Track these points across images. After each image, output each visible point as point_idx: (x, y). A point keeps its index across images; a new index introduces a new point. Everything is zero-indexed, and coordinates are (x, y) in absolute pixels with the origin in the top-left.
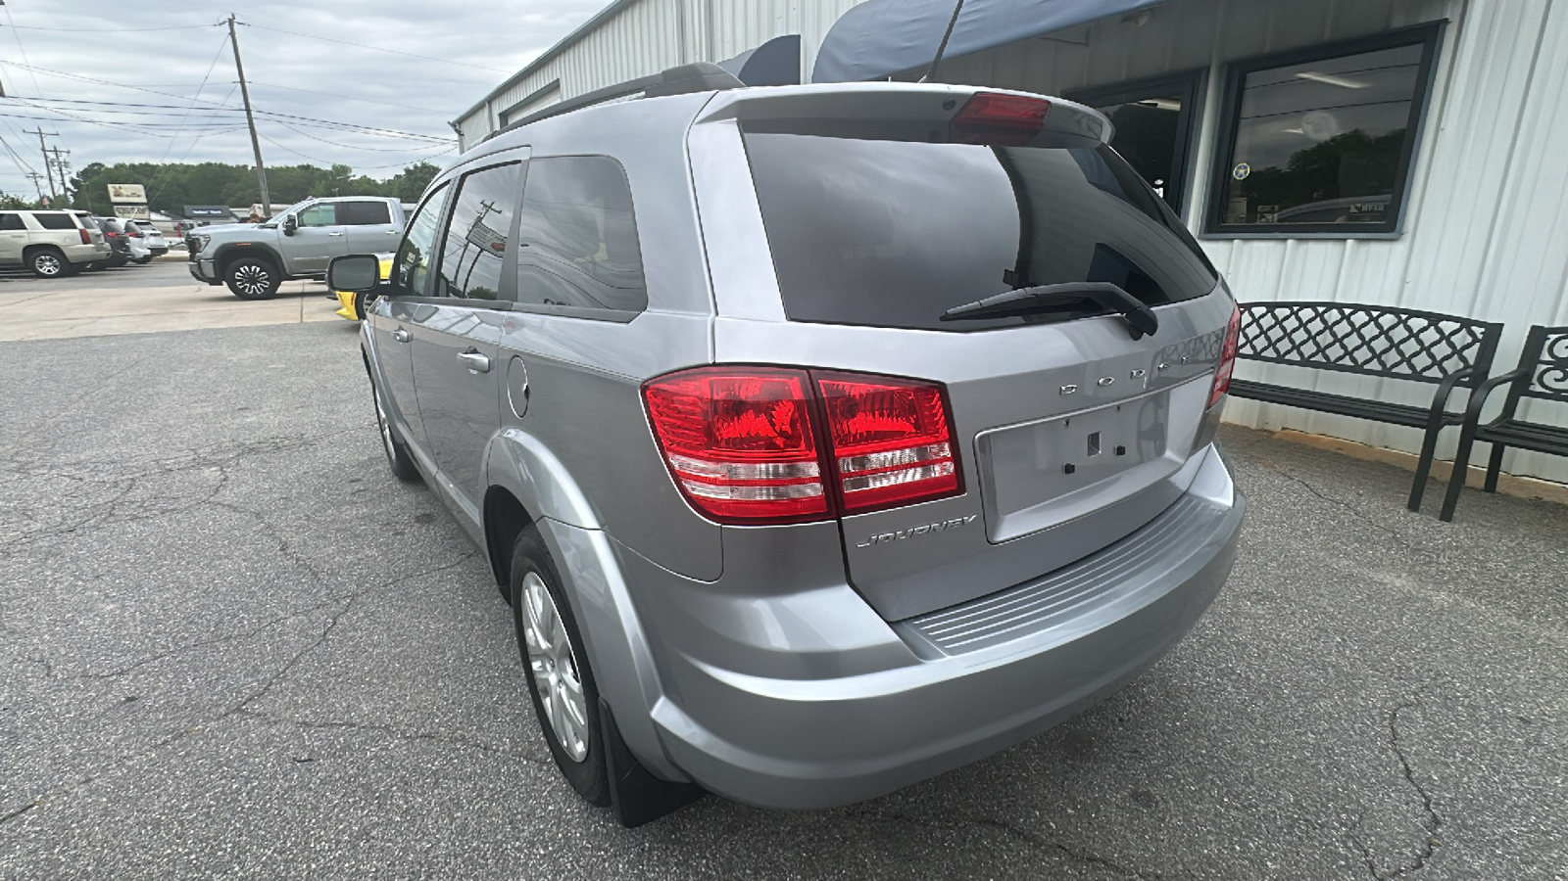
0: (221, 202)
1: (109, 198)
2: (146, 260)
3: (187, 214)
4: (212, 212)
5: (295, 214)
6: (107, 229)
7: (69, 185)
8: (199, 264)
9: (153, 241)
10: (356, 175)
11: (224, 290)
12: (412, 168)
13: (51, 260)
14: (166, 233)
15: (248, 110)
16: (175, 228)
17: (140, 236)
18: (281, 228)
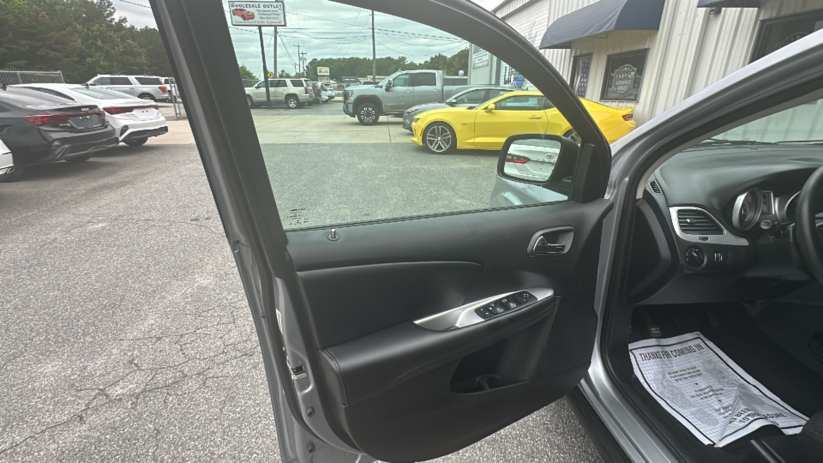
0: (355, 75)
1: (317, 73)
2: (326, 102)
3: (343, 81)
4: (352, 79)
5: (392, 80)
6: (314, 87)
7: (305, 68)
8: (347, 105)
9: (329, 93)
10: (408, 61)
11: (356, 119)
12: (434, 57)
13: (294, 101)
14: (335, 89)
15: (373, 29)
16: (338, 87)
17: (326, 90)
18: (384, 87)
